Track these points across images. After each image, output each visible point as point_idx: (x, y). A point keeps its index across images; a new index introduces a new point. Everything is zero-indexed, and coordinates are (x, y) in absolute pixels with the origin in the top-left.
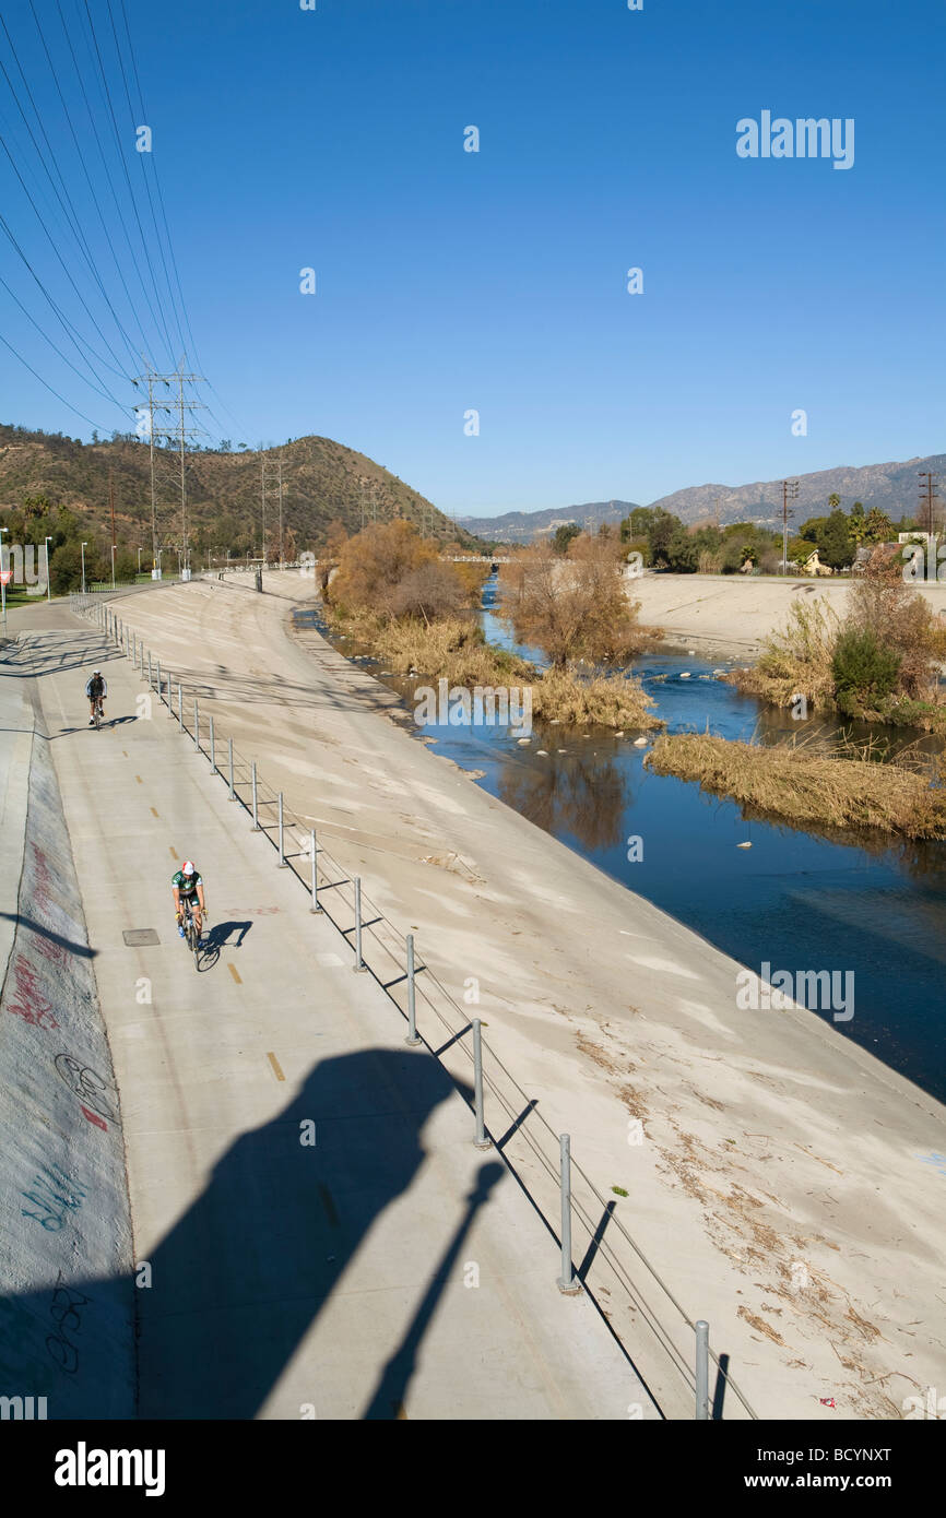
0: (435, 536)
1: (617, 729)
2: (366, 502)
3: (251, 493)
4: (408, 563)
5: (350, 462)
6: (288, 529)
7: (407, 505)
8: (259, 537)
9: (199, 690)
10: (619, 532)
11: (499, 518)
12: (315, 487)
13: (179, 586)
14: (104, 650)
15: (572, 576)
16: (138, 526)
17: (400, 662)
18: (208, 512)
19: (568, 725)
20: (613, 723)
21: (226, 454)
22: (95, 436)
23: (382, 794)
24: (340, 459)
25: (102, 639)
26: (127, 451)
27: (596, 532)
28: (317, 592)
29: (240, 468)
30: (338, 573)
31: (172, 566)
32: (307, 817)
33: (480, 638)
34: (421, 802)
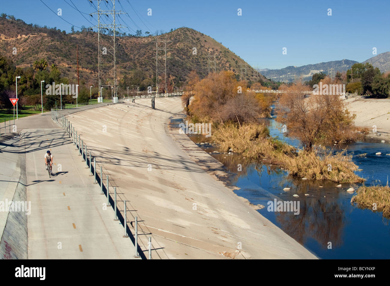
0: (248, 79)
1: (338, 183)
2: (211, 61)
3: (151, 58)
4: (230, 94)
5: (203, 41)
6: (171, 76)
7: (233, 63)
8: (154, 80)
9: (112, 160)
10: (346, 76)
11: (282, 69)
12: (184, 54)
13: (111, 106)
14: (62, 139)
15: (315, 100)
16: (93, 75)
17: (224, 146)
18: (130, 67)
19: (311, 180)
20: (336, 179)
21: (139, 37)
22: (73, 29)
23: (204, 217)
24: (198, 39)
25: (62, 134)
26: (88, 36)
27: (334, 76)
28: (183, 109)
29: (146, 44)
30: (195, 99)
31: (108, 96)
32: (159, 230)
33: (266, 134)
34: (224, 222)
